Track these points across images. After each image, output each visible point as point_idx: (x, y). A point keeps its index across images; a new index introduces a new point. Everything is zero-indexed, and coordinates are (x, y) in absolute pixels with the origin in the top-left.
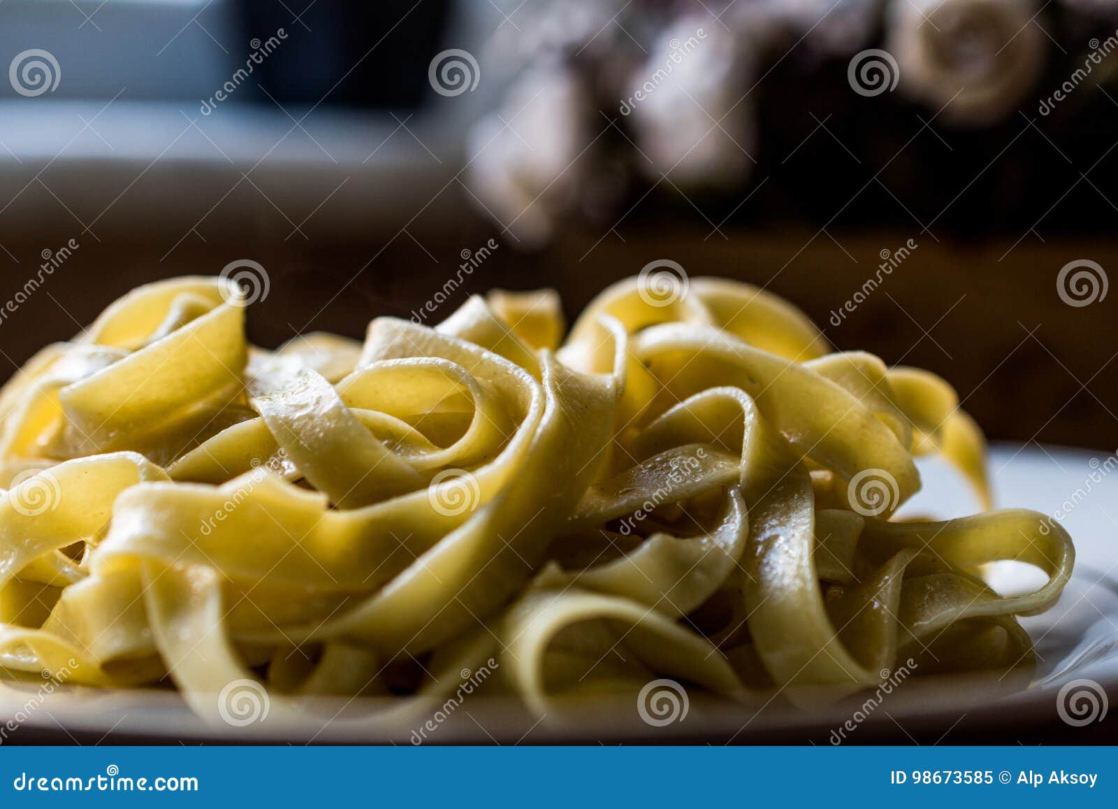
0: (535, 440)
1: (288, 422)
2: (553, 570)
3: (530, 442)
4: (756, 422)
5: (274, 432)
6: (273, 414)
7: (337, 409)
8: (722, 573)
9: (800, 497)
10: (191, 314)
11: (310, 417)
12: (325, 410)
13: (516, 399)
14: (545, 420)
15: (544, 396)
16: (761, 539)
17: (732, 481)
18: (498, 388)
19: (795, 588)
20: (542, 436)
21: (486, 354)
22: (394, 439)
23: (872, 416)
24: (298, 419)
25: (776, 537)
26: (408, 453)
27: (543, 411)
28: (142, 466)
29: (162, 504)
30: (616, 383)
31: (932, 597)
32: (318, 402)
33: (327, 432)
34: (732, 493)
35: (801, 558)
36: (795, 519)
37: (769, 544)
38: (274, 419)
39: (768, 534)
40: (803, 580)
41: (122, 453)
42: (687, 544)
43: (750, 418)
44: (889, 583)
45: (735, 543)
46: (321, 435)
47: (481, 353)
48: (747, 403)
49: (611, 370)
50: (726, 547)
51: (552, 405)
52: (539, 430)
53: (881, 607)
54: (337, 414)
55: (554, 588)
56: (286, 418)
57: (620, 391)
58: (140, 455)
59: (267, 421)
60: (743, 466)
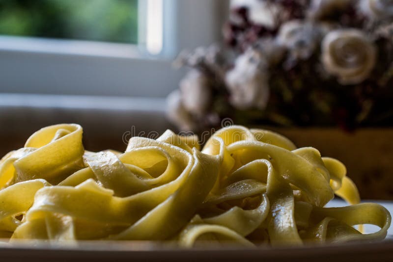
0: (191, 173)
1: (99, 168)
2: (197, 217)
3: (188, 174)
4: (272, 170)
5: (94, 171)
6: (93, 165)
7: (118, 162)
8: (260, 221)
9: (289, 197)
10: (63, 135)
11: (107, 166)
12: (113, 163)
13: (183, 161)
14: (194, 166)
15: (194, 159)
16: (274, 211)
17: (264, 191)
18: (177, 158)
19: (287, 227)
20: (193, 172)
21: (172, 146)
22: (138, 174)
23: (315, 169)
24: (103, 167)
25: (280, 210)
26: (143, 179)
27: (193, 163)
28: (45, 183)
29: (53, 193)
30: (220, 157)
31: (338, 233)
32: (110, 161)
33: (114, 170)
34: (263, 195)
35: (289, 216)
36: (287, 204)
37: (277, 212)
38: (94, 167)
39: (277, 209)
40: (290, 223)
41: (37, 180)
42: (247, 212)
43: (270, 169)
44: (322, 227)
45: (265, 211)
46: (112, 172)
47: (170, 146)
48: (268, 164)
49: (219, 154)
50: (262, 212)
51: (197, 161)
52: (192, 170)
53: (319, 236)
54: (117, 164)
55: (198, 223)
56: (98, 167)
57: (221, 160)
58: (44, 180)
59: (91, 167)
60: (268, 186)
